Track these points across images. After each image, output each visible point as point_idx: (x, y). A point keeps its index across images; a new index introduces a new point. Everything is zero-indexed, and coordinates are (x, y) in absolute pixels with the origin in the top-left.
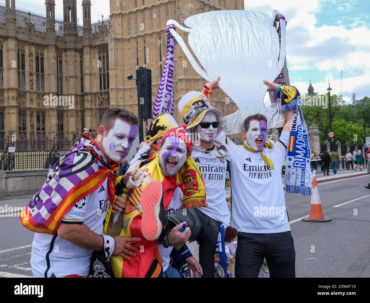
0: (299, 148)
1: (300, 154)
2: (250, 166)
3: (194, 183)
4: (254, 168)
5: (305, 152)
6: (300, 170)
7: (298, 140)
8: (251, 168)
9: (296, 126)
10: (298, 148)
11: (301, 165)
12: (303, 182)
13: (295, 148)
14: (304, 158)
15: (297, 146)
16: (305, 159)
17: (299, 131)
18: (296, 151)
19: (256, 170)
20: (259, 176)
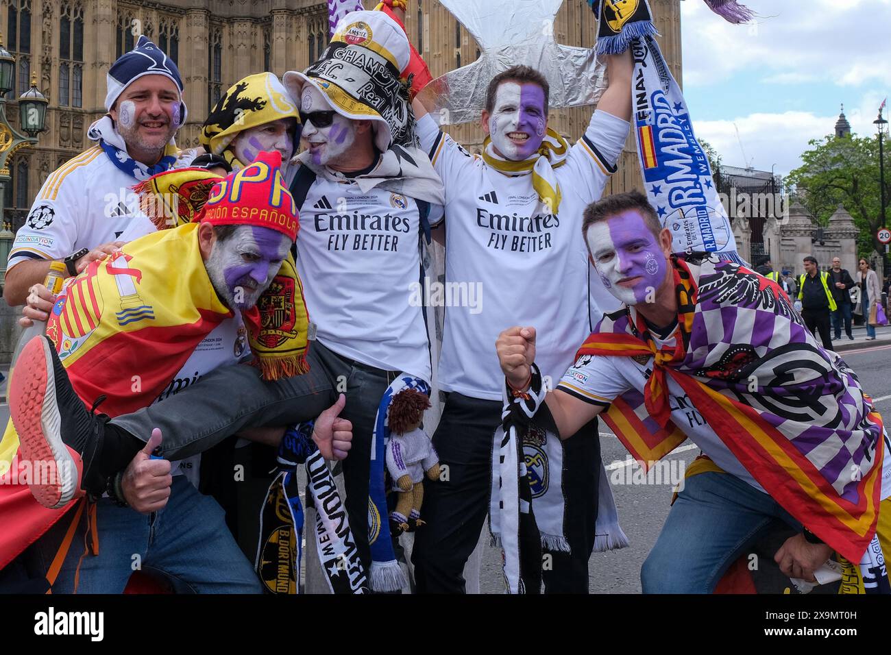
0: (672, 152)
1: (678, 169)
2: (492, 217)
3: (287, 311)
4: (503, 221)
5: (691, 161)
6: (692, 212)
7: (661, 133)
8: (495, 220)
9: (648, 97)
10: (668, 154)
11: (690, 196)
12: (711, 242)
13: (660, 157)
14: (694, 176)
15: (664, 150)
16: (698, 179)
17: (659, 107)
18: (667, 163)
19: (507, 228)
20: (514, 243)
